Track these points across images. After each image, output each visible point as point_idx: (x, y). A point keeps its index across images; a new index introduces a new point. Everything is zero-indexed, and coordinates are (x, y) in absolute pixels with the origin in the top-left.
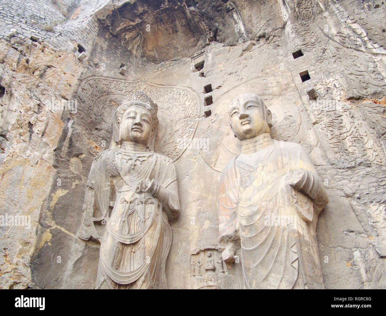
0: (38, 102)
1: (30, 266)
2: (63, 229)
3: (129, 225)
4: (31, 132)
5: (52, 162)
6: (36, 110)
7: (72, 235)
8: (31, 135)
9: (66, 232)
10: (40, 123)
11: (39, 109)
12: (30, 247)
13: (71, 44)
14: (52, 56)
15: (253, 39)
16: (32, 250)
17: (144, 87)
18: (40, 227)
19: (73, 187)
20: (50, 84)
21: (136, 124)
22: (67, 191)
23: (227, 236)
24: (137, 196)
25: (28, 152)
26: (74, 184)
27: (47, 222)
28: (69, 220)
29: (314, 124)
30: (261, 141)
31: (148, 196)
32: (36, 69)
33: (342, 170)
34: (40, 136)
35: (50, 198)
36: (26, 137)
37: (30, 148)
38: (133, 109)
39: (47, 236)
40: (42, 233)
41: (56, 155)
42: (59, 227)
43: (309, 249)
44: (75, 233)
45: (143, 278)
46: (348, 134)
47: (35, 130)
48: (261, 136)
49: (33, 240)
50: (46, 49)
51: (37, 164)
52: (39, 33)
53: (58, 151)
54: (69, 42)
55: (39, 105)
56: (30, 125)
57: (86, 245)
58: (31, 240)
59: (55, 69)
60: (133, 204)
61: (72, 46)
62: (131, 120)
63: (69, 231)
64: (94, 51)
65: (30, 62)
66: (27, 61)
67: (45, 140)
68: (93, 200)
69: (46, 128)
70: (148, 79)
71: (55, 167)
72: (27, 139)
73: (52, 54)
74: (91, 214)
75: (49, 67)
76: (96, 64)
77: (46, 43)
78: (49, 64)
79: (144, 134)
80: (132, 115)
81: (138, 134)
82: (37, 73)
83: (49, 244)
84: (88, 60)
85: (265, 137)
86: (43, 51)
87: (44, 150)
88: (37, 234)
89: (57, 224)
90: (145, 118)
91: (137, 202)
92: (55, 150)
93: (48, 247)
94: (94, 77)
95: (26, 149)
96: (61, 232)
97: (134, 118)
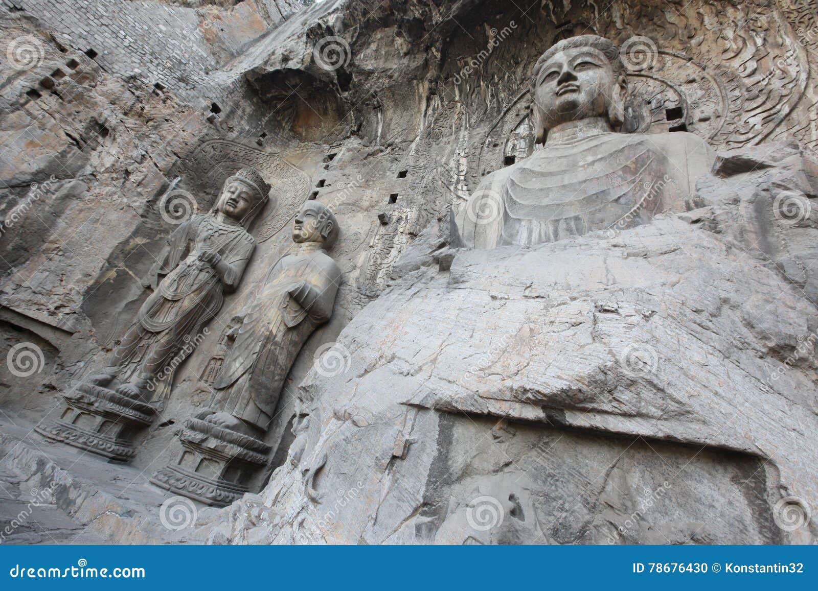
0: (144, 153)
1: (84, 295)
2: (130, 272)
3: (178, 285)
4: (126, 179)
5: (141, 211)
6: (139, 160)
7: (138, 279)
8: (125, 182)
9: (133, 275)
10: (139, 174)
11: (142, 159)
12: (91, 279)
13: (203, 101)
14: (173, 110)
15: (383, 146)
16: (91, 282)
17: (278, 162)
18: (107, 264)
19: (157, 238)
20: (162, 138)
21: (231, 199)
22: (148, 241)
23: (238, 317)
24: (197, 262)
25: (115, 197)
26: (159, 236)
27: (116, 262)
28: (140, 267)
29: (371, 247)
30: (305, 248)
31: (208, 265)
32: (151, 120)
33: (362, 296)
34: (135, 185)
35: (127, 242)
36: (119, 183)
37: (119, 193)
38: (235, 184)
39: (113, 274)
40: (108, 270)
41: (148, 206)
42: (127, 269)
43: (275, 349)
44: (141, 278)
45: (167, 331)
46: (386, 266)
47: (132, 178)
48: (307, 244)
49: (96, 274)
50: (169, 101)
51: (122, 209)
52: (167, 81)
53: (151, 203)
54: (201, 99)
55: (143, 156)
56: (127, 173)
57: (145, 291)
58: (94, 273)
59: (172, 124)
60: (190, 268)
61: (205, 103)
62: (229, 194)
63: (136, 275)
64: (232, 112)
65: (145, 111)
66: (142, 109)
67: (139, 190)
68: (166, 255)
69: (143, 179)
70: (287, 155)
71: (142, 216)
72: (119, 185)
73: (174, 107)
74: (159, 267)
75: (167, 120)
76: (230, 128)
77: (170, 94)
78: (168, 117)
79: (237, 210)
80: (232, 190)
81: (232, 209)
82: (151, 123)
83: (112, 281)
84: (220, 122)
85: (310, 246)
86: (164, 102)
87: (135, 199)
88: (101, 270)
89: (127, 266)
90: (243, 195)
91: (194, 267)
92: (148, 202)
93: (109, 283)
94: (221, 141)
95: (115, 193)
96: (127, 273)
97: (233, 193)
